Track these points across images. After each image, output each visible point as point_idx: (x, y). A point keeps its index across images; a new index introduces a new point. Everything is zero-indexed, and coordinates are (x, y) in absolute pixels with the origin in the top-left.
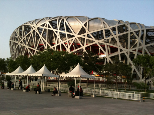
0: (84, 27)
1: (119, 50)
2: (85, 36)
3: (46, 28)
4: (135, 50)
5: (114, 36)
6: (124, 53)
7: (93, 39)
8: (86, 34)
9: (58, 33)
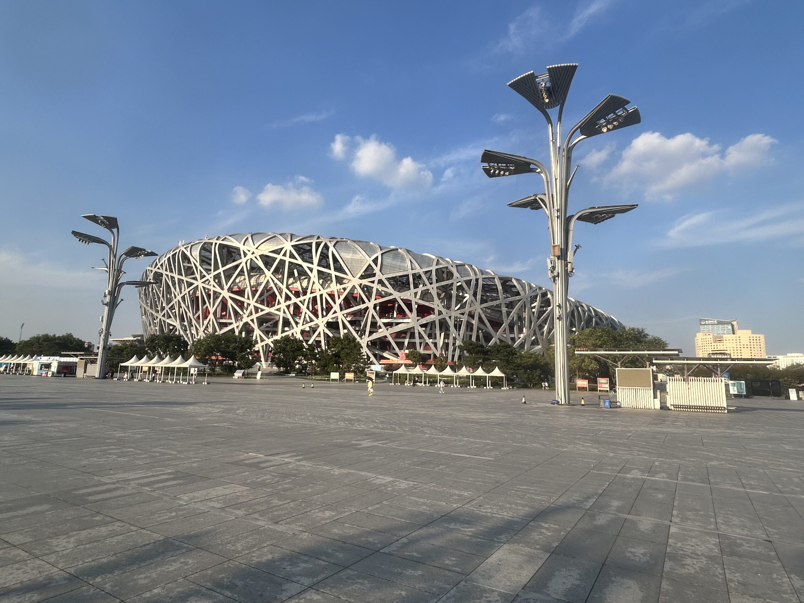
0: (373, 265)
1: (436, 312)
2: (373, 282)
3: (284, 258)
4: (463, 314)
5: (429, 286)
6: (444, 319)
7: (390, 290)
8: (376, 279)
9: (315, 272)
